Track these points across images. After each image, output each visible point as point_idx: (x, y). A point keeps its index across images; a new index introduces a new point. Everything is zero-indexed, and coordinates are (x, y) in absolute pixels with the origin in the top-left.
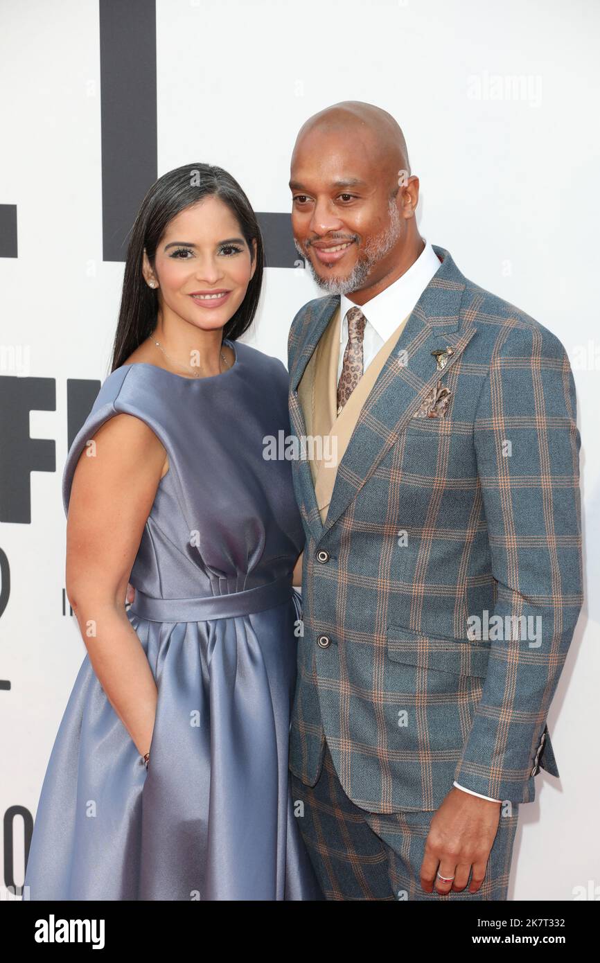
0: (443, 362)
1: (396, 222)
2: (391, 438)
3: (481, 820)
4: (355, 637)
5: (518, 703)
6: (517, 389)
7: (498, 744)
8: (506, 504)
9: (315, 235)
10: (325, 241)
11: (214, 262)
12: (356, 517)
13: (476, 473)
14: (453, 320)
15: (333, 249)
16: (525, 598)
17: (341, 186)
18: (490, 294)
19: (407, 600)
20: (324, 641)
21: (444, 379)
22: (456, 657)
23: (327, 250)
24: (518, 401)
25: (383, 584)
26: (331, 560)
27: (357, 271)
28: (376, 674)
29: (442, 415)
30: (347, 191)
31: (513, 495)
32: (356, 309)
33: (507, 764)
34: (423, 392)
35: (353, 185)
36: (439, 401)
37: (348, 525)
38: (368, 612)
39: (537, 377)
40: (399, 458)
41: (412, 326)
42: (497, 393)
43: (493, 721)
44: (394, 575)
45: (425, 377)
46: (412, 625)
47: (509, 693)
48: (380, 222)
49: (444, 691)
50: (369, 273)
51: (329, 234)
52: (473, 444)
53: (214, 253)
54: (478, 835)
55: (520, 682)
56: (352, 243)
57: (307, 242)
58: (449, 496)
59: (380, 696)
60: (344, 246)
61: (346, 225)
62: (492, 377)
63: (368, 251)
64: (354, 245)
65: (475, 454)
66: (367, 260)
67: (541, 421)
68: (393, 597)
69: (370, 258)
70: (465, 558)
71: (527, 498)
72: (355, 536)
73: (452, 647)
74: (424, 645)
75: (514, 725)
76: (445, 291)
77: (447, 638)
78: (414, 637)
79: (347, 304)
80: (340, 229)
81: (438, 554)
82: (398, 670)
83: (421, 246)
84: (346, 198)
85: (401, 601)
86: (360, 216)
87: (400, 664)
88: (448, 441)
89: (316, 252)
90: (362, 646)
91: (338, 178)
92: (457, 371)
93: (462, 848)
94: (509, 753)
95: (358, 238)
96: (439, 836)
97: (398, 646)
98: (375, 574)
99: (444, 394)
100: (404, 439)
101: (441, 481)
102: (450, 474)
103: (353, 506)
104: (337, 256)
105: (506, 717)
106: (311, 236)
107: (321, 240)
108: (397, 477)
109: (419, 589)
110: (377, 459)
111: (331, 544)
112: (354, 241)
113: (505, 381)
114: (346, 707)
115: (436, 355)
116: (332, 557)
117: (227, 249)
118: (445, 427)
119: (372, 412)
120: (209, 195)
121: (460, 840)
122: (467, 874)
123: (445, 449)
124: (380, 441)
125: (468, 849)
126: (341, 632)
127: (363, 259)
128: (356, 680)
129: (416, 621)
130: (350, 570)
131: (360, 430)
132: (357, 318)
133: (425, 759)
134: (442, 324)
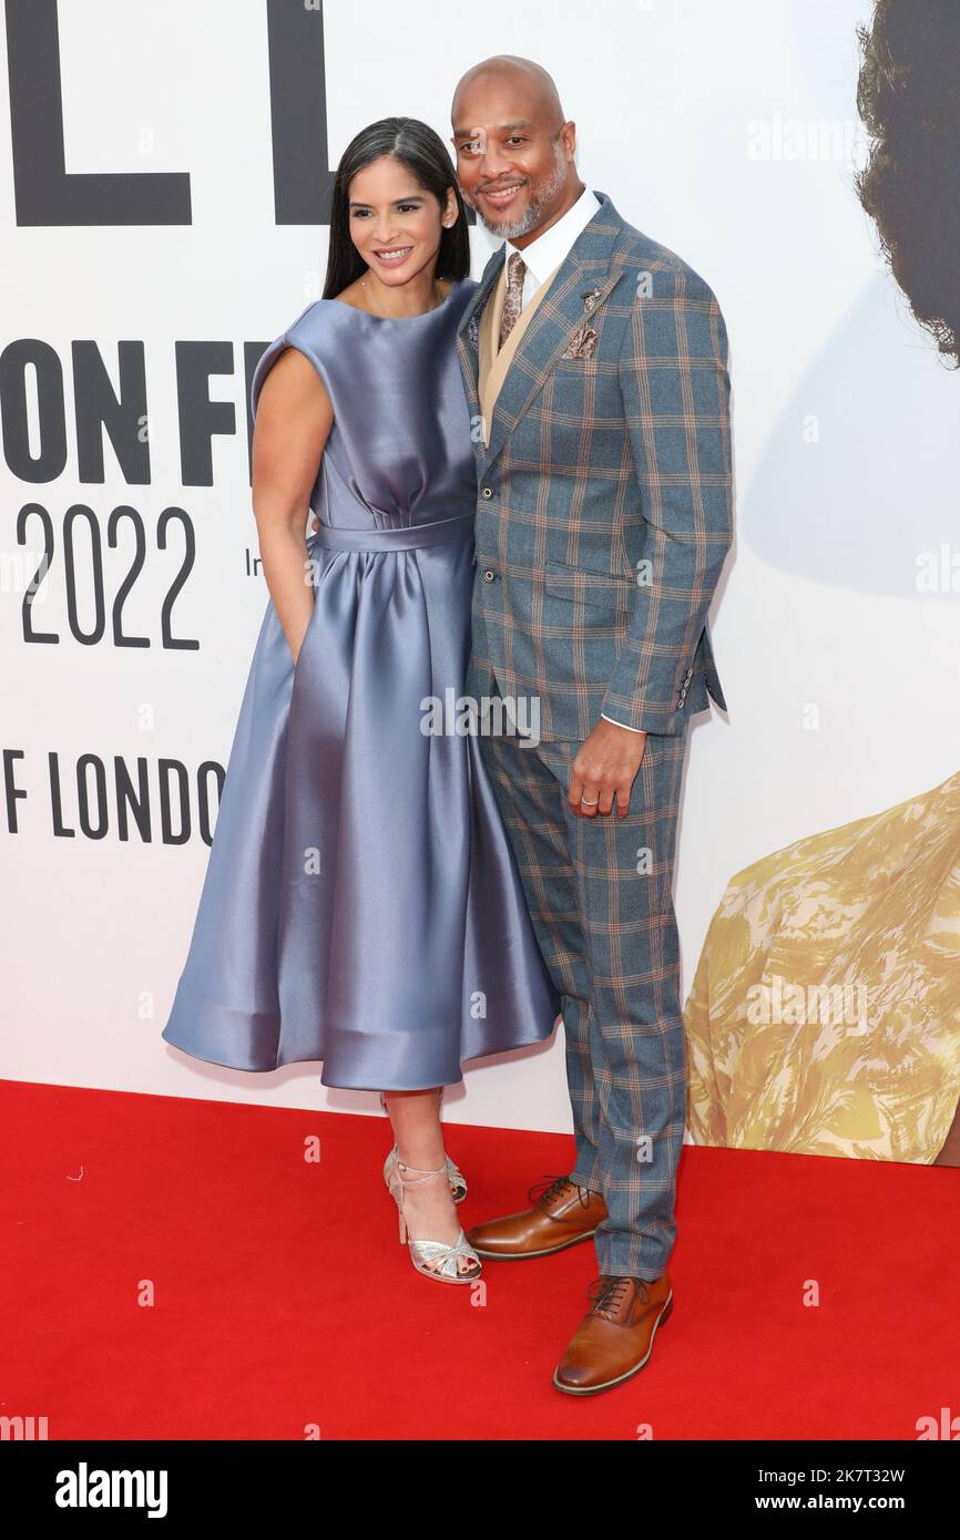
0: (591, 303)
1: (562, 165)
2: (541, 378)
3: (623, 750)
4: (515, 572)
5: (660, 637)
6: (659, 328)
7: (640, 676)
8: (649, 443)
9: (485, 179)
10: (496, 184)
11: (389, 220)
12: (512, 456)
13: (623, 414)
14: (604, 264)
15: (504, 193)
16: (668, 535)
17: (508, 129)
18: (645, 237)
19: (564, 536)
20: (489, 575)
21: (591, 321)
22: (612, 593)
23: (498, 194)
24: (661, 341)
25: (541, 520)
26: (496, 497)
27: (527, 212)
28: (535, 606)
29: (588, 356)
30: (515, 134)
31: (655, 434)
32: (517, 254)
33: (648, 697)
34: (571, 333)
35: (522, 127)
36: (586, 341)
37: (506, 464)
38: (527, 547)
39: (680, 319)
40: (549, 396)
41: (566, 269)
42: (639, 333)
43: (636, 654)
44: (551, 511)
45: (573, 319)
46: (569, 561)
47: (652, 627)
48: (548, 164)
49: (601, 626)
50: (538, 215)
51: (500, 177)
52: (619, 385)
53: (390, 212)
54: (620, 764)
55: (662, 617)
56: (521, 185)
57: (475, 189)
58: (599, 436)
59: (538, 630)
60: (514, 189)
61: (516, 167)
62: (634, 319)
63: (539, 193)
64: (524, 188)
65: (621, 395)
66: (537, 202)
67: (684, 362)
68: (551, 533)
69: (540, 200)
70: (621, 496)
71: (671, 437)
72: (514, 474)
73: (609, 583)
74: (580, 581)
75: (655, 659)
76: (599, 236)
77: (603, 574)
78: (571, 572)
79: (511, 250)
80: (511, 171)
81: (593, 492)
82: (556, 604)
83: (582, 189)
84: (516, 140)
85: (558, 537)
86: (528, 158)
87: (559, 598)
88: (594, 381)
89: (485, 198)
90: (523, 581)
91: (504, 123)
92: (604, 313)
93: (604, 775)
94: (651, 685)
95: (528, 180)
96: (583, 763)
97: (556, 580)
98: (533, 510)
99: (590, 335)
100: (552, 380)
101: (589, 421)
102: (597, 414)
103: (509, 445)
104: (507, 200)
105: (648, 650)
106: (481, 181)
107: (492, 184)
108: (547, 417)
109: (575, 526)
110: (529, 399)
111: (494, 481)
112: (525, 182)
113: (647, 322)
114: (510, 640)
115: (586, 297)
116: (496, 494)
117: (404, 207)
118: (591, 367)
119: (524, 354)
120: (383, 157)
121: (602, 768)
122: (610, 800)
123: (591, 387)
124: (531, 382)
125: (609, 776)
126: (503, 566)
127: (534, 201)
128: (519, 615)
129: (573, 555)
130: (511, 507)
131: (513, 370)
132: (516, 263)
133: (581, 692)
134: (593, 268)
